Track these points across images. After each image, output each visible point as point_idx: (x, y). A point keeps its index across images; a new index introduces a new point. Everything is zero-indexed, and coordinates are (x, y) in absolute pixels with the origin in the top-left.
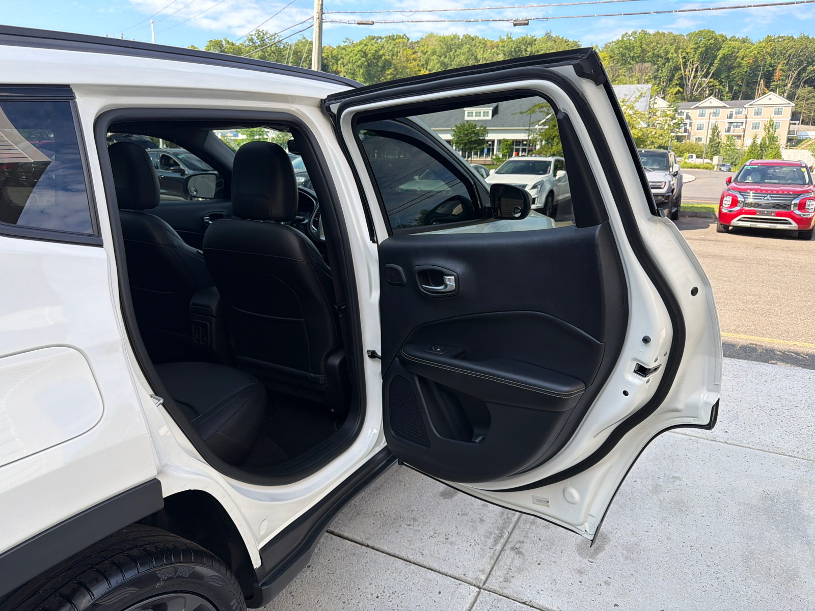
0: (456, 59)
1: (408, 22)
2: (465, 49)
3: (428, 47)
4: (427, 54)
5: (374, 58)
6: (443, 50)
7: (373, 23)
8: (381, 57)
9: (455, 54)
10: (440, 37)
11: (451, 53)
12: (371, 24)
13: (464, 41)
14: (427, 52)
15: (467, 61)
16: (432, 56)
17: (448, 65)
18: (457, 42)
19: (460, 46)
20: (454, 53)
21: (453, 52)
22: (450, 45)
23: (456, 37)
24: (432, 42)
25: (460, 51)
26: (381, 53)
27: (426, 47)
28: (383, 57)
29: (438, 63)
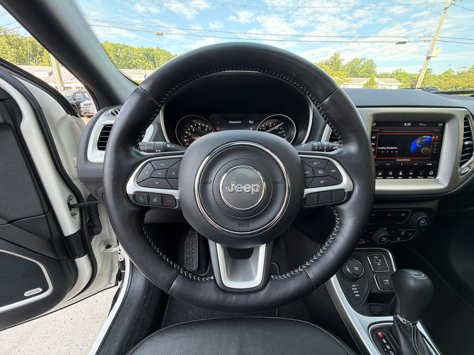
2: (125, 50)
6: (114, 50)
10: (111, 43)
13: (123, 46)
16: (110, 52)
17: (118, 56)
18: (120, 47)
19: (122, 48)
22: (117, 48)
23: (119, 44)
24: (108, 46)
29: (113, 55)
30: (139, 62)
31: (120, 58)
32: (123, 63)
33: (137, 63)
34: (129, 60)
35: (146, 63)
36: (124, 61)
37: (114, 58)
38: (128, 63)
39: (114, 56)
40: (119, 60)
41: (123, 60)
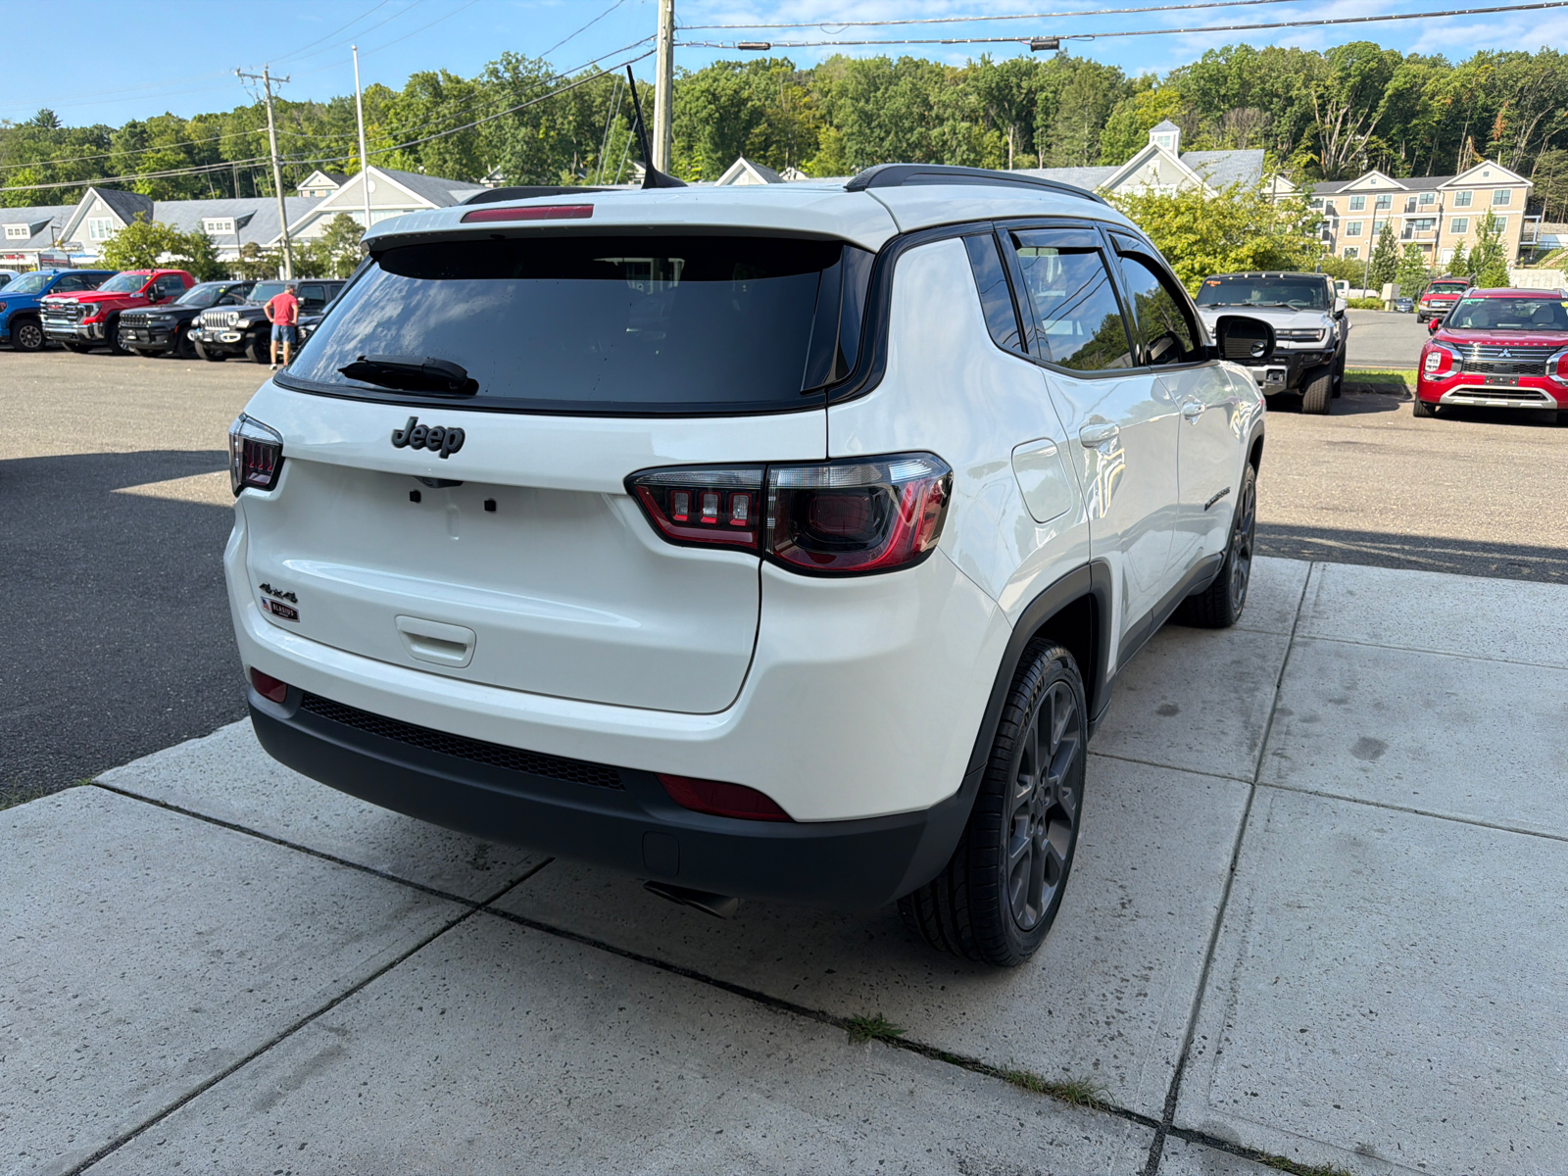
0: (887, 104)
1: (835, 43)
2: (905, 84)
3: (831, 82)
4: (830, 95)
5: (732, 105)
6: (860, 87)
7: (769, 47)
8: (745, 102)
9: (886, 96)
10: (855, 61)
11: (879, 94)
12: (765, 49)
13: (901, 69)
14: (830, 91)
15: (908, 107)
16: (841, 98)
17: (872, 115)
18: (887, 72)
19: (894, 78)
20: (884, 93)
21: (881, 91)
22: (874, 78)
23: (884, 62)
24: (839, 73)
25: (895, 88)
26: (745, 94)
27: (827, 81)
28: (750, 104)
29: (853, 112)
30: (955, 134)
31: (880, 126)
32: (886, 144)
33: (945, 138)
34: (911, 130)
35: (989, 135)
36: (892, 135)
37: (852, 127)
38: (905, 145)
39: (856, 118)
40: (872, 132)
41: (888, 133)
